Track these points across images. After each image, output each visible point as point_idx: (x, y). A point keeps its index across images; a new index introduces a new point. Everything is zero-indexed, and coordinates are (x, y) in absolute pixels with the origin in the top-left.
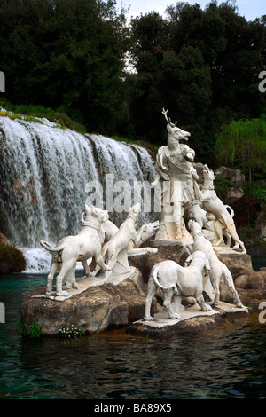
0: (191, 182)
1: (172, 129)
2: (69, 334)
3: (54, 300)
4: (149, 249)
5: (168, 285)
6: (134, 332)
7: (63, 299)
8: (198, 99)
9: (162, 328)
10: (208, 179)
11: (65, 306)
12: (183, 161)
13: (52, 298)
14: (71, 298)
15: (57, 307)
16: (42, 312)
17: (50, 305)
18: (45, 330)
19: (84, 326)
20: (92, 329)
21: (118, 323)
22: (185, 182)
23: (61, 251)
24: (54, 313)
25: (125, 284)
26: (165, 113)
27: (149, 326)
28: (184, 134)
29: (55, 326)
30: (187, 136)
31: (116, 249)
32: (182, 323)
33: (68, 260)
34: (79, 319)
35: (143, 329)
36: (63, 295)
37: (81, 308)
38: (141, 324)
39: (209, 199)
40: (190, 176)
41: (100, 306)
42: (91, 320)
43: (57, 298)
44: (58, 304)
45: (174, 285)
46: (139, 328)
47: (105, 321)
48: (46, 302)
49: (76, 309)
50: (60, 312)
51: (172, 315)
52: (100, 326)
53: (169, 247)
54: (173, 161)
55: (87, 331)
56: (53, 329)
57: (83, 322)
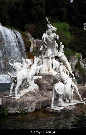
0: (55, 49)
1: (50, 26)
2: (21, 113)
3: (14, 99)
4: (38, 76)
5: (60, 93)
6: (47, 112)
7: (18, 98)
8: (40, 12)
9: (59, 110)
10: (61, 48)
11: (19, 101)
12: (53, 40)
13: (13, 98)
14: (20, 98)
15: (16, 102)
16: (9, 104)
17: (13, 101)
18: (10, 112)
19: (26, 110)
20: (29, 111)
21: (38, 108)
22: (53, 49)
23: (17, 77)
24: (15, 104)
25: (34, 91)
26: (47, 19)
27: (53, 110)
28: (55, 29)
29: (15, 110)
30: (56, 30)
31: (31, 77)
32: (65, 108)
33: (19, 81)
34: (24, 107)
35: (51, 111)
36: (17, 96)
37: (26, 102)
38: (50, 109)
39: (61, 56)
40: (55, 46)
41: (33, 101)
42: (30, 107)
43: (15, 98)
44: (16, 100)
45: (63, 93)
46: (49, 110)
47: (34, 107)
48: (11, 100)
49: (23, 102)
50: (17, 104)
51: (61, 105)
52: (32, 110)
53: (47, 76)
54: (50, 40)
55: (28, 112)
56: (14, 111)
57: (26, 108)
